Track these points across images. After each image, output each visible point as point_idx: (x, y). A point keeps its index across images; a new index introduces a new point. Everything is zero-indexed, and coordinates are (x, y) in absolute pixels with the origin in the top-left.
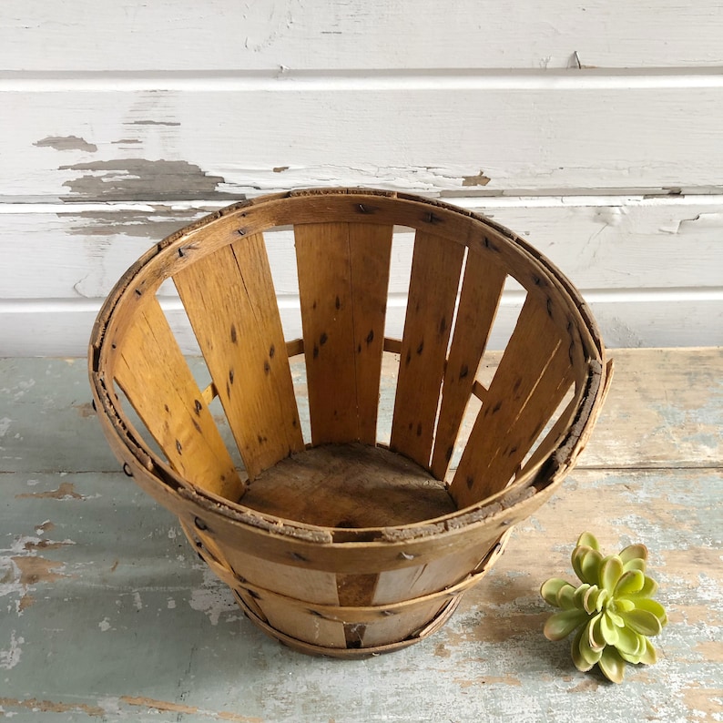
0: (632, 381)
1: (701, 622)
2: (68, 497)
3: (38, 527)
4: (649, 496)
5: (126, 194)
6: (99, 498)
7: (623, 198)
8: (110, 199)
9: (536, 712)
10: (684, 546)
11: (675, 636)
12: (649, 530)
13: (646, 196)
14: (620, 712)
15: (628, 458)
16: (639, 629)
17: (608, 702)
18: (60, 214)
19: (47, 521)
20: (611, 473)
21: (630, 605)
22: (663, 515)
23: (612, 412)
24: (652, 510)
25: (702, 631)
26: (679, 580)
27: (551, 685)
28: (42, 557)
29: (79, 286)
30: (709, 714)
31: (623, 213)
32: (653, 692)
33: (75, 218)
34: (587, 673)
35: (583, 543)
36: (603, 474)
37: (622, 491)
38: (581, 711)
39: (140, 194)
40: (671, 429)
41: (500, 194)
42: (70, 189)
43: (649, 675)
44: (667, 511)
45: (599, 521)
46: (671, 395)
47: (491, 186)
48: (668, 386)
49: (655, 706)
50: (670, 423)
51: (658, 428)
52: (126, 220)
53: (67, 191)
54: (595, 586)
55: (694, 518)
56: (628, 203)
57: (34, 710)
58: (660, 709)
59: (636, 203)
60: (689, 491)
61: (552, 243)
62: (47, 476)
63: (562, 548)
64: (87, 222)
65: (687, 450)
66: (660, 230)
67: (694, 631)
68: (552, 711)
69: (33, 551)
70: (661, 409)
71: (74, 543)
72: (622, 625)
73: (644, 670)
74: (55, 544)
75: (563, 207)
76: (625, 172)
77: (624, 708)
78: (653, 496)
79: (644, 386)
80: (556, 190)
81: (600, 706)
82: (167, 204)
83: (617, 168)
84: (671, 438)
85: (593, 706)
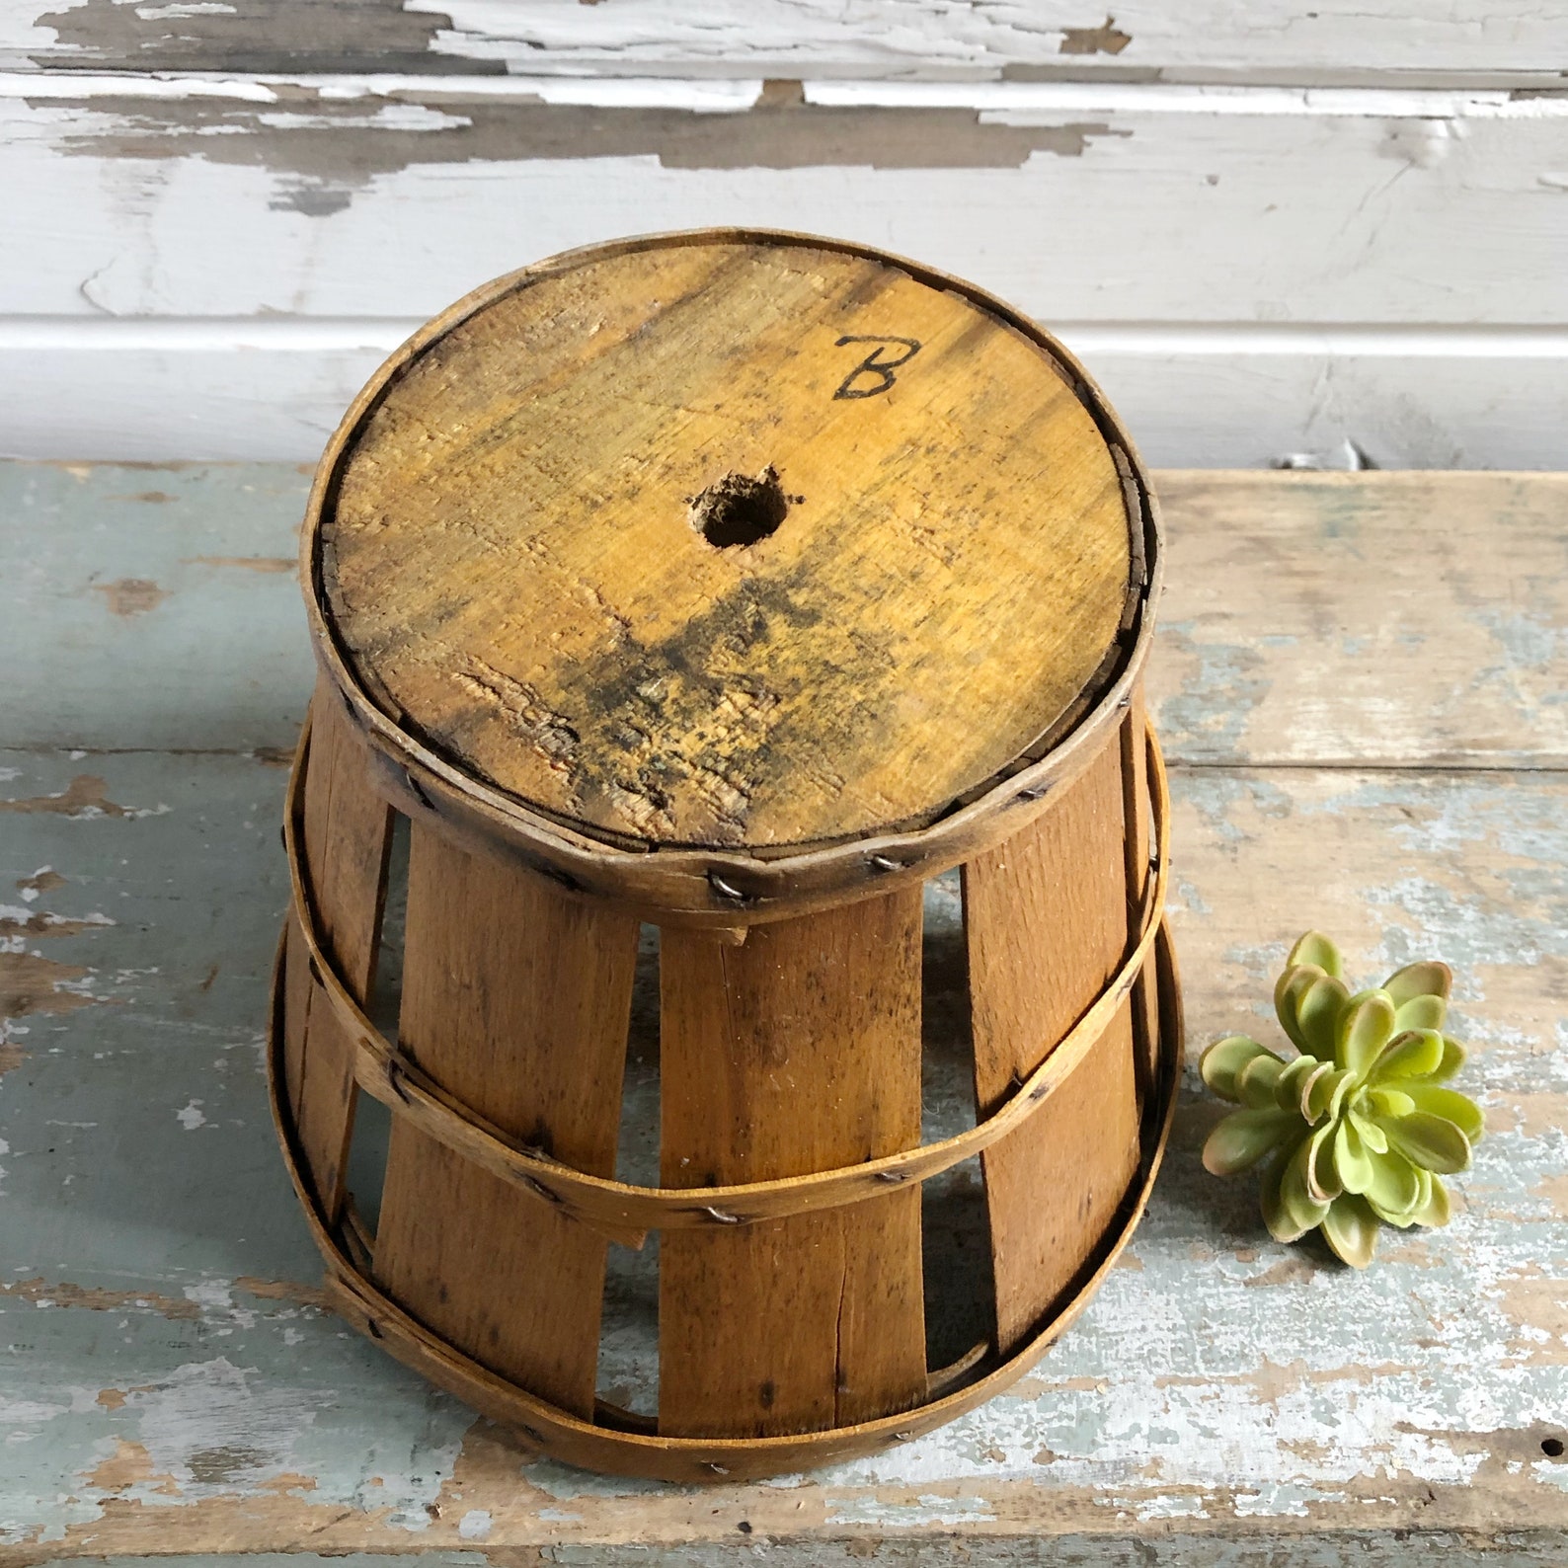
0: (1435, 552)
1: (1554, 1130)
2: (92, 812)
3: (23, 884)
4: (1455, 834)
5: (202, 53)
6: (166, 815)
7: (1457, 96)
8: (162, 63)
9: (1173, 1329)
10: (1530, 956)
11: (1494, 1162)
12: (1451, 917)
13: (1518, 93)
14: (1359, 1329)
15: (1413, 741)
16: (1420, 1157)
17: (1335, 1307)
18: (34, 102)
19: (46, 869)
20: (1372, 778)
21: (1403, 1104)
22: (1486, 881)
23: (1383, 631)
24: (1461, 869)
25: (1556, 1151)
26: (1512, 1036)
27: (1207, 1269)
28: (37, 953)
29: (93, 287)
30: (1555, 1336)
31: (1454, 135)
32: (1436, 1285)
33: (74, 113)
34: (1293, 1245)
35: (1305, 960)
36: (1352, 782)
37: (1394, 822)
38: (1274, 1326)
39: (237, 53)
40: (1516, 674)
41: (1150, 77)
42: (54, 34)
43: (1430, 1248)
44: (1495, 871)
45: (1336, 892)
46: (1523, 589)
47: (1132, 56)
48: (1522, 567)
49: (1437, 1317)
50: (1515, 660)
51: (1489, 671)
52: (204, 122)
53: (46, 39)
54: (1330, 1064)
55: (1556, 891)
56: (1471, 111)
57: (42, 1304)
58: (1449, 1324)
59: (1489, 112)
60: (1548, 825)
61: (1272, 208)
62: (39, 758)
63: (1247, 955)
64: (103, 123)
65: (1552, 726)
66: (1541, 182)
67: (1537, 1151)
68: (1207, 1327)
69: (17, 939)
70: (1498, 625)
71: (111, 922)
72: (1384, 1150)
73: (1420, 1237)
74: (68, 924)
75: (1306, 116)
76: (1475, 29)
77: (1368, 1320)
78: (1466, 834)
79: (1461, 565)
80: (1294, 71)
81: (1316, 1317)
82: (307, 81)
83: (1453, 18)
84: (1517, 697)
85: (1300, 1315)
